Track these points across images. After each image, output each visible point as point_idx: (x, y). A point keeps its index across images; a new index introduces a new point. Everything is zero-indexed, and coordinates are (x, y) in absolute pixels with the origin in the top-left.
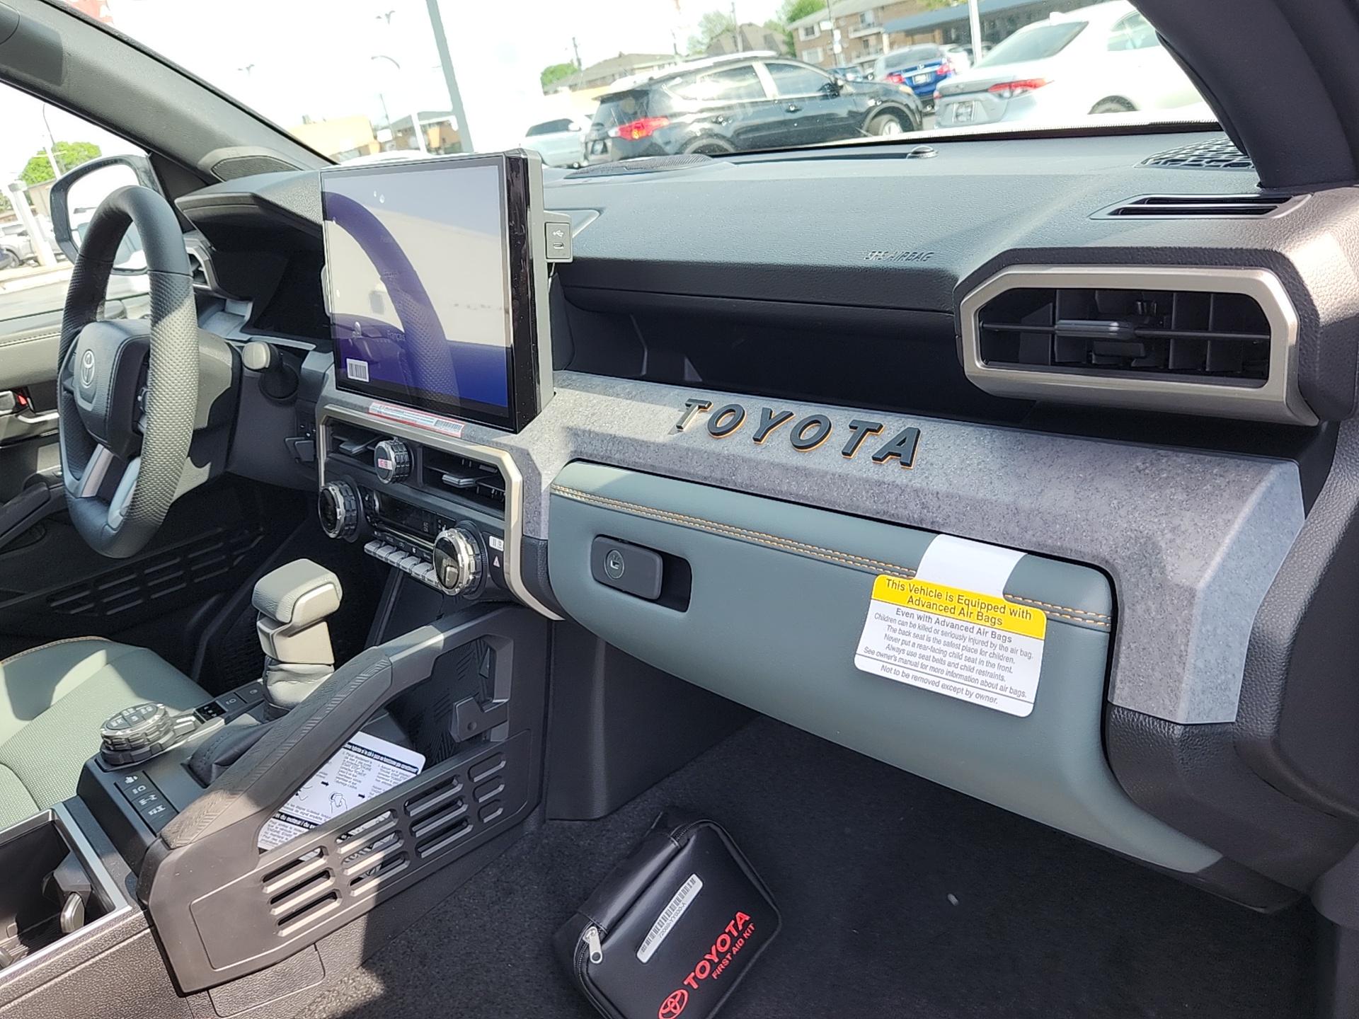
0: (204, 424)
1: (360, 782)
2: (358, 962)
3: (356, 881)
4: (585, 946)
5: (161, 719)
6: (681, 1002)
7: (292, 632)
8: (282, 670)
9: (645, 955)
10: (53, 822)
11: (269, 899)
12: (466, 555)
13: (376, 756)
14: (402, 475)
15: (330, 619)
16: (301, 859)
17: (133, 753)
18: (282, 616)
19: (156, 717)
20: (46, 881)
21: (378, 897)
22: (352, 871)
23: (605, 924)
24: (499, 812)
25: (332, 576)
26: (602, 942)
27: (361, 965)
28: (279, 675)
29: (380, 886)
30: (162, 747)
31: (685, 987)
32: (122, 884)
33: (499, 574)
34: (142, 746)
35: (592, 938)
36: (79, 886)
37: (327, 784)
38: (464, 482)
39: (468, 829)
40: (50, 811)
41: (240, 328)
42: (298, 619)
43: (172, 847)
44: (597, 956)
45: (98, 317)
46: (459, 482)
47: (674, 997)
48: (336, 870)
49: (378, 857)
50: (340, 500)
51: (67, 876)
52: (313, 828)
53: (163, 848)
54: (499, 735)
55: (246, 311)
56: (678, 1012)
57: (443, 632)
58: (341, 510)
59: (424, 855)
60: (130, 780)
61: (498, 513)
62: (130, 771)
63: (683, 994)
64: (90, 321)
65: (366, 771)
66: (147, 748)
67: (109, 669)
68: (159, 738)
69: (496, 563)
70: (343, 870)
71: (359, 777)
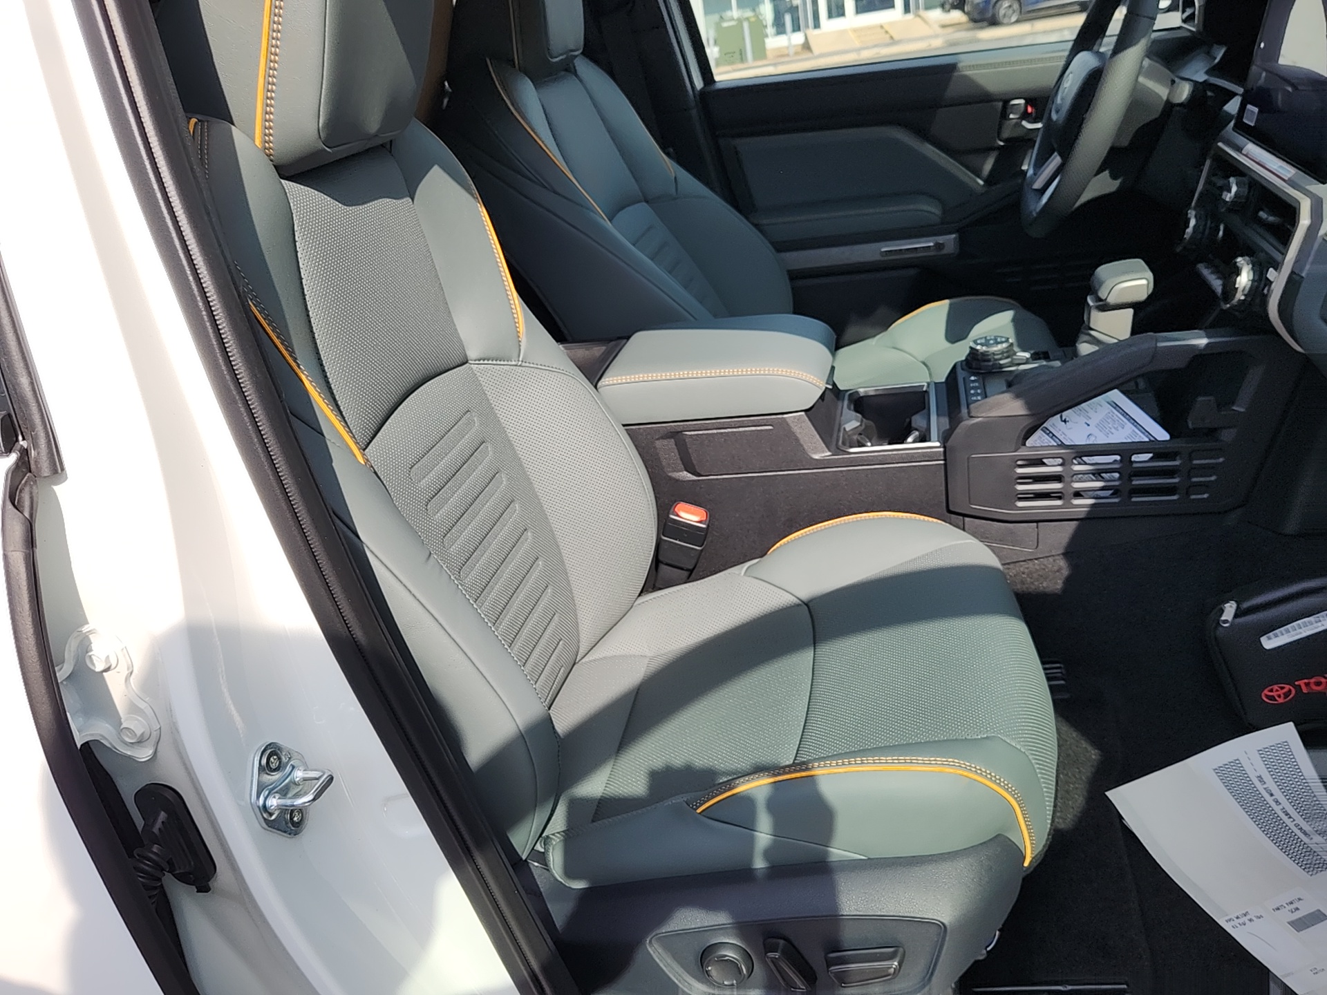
0: (1125, 142)
1: (1113, 434)
2: (1061, 551)
3: (1078, 494)
4: (1222, 611)
5: (1007, 348)
6: (1287, 695)
7: (1105, 307)
8: (1090, 335)
9: (1269, 642)
10: (926, 391)
11: (1016, 476)
12: (1244, 279)
13: (1132, 420)
14: (1238, 206)
15: (1136, 306)
16: (1045, 461)
17: (983, 364)
18: (1103, 294)
19: (1005, 345)
20: (908, 420)
21: (1089, 512)
22: (1077, 485)
23: (1245, 605)
24: (1206, 496)
25: (1150, 275)
26: (1236, 616)
27: (1063, 554)
28: (1086, 338)
29: (1093, 506)
30: (1001, 366)
31: (1295, 687)
32: (941, 432)
33: (1264, 300)
34: (989, 361)
35: (1229, 610)
36: (921, 427)
37: (1088, 425)
38: (1271, 219)
39: (1175, 497)
40: (926, 384)
41: (1205, 70)
42: (1112, 300)
43: (971, 415)
44: (1226, 621)
45: (1095, 48)
46: (1267, 219)
47: (1282, 688)
48: (1067, 479)
49: (1099, 484)
50: (1193, 222)
51: (917, 420)
52: (1062, 445)
53: (966, 415)
54: (1227, 436)
55: (1220, 53)
56: (1281, 700)
57: (1208, 337)
58: (1189, 230)
59: (1134, 499)
60: (973, 378)
61: (1281, 247)
62: (974, 374)
63: (1290, 691)
64: (1087, 49)
65: (1120, 428)
66: (991, 363)
67: (1011, 324)
68: (1001, 359)
69: (1265, 291)
70: (1072, 481)
71: (1113, 430)
